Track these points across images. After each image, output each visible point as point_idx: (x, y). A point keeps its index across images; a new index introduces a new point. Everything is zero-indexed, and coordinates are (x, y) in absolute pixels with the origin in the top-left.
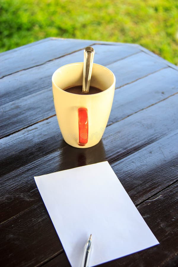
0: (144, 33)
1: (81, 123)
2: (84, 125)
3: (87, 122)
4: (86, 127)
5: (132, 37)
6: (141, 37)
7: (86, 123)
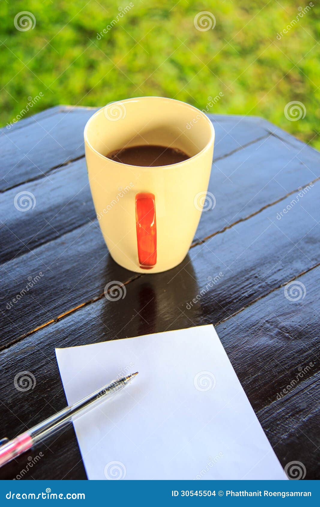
0: (266, 33)
1: (142, 223)
2: (149, 229)
3: (153, 223)
4: (153, 233)
5: (239, 44)
6: (259, 43)
7: (152, 225)
